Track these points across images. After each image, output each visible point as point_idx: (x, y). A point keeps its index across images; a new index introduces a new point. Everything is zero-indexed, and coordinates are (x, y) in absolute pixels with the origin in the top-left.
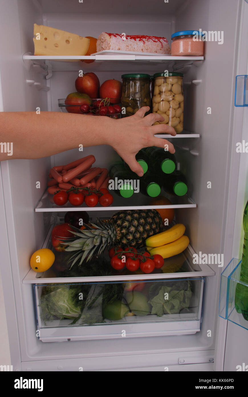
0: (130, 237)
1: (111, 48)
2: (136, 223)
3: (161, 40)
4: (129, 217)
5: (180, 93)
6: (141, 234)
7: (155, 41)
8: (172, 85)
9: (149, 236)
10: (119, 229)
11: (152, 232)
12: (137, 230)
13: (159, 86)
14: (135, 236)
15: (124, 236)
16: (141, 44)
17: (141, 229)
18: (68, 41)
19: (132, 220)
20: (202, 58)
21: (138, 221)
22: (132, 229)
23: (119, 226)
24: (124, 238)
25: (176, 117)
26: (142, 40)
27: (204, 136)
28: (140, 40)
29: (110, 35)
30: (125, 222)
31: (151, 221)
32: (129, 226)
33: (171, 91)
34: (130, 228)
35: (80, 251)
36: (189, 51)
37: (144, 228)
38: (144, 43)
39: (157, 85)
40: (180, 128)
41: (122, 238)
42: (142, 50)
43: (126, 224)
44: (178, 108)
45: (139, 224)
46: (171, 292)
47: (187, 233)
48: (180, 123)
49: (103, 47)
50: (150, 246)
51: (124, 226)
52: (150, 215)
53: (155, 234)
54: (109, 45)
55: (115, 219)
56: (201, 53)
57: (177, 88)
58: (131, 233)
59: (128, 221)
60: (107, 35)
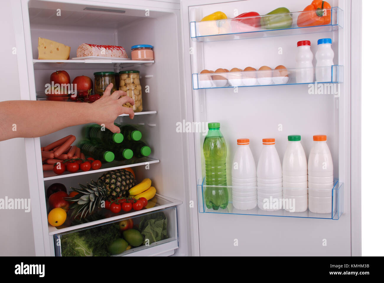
0: (118, 190)
1: (93, 54)
2: (120, 179)
3: (121, 48)
4: (114, 176)
5: (139, 84)
6: (125, 186)
7: (117, 50)
8: (134, 79)
9: (130, 189)
10: (108, 186)
11: (131, 185)
12: (122, 185)
13: (124, 80)
14: (121, 188)
15: (113, 190)
16: (110, 51)
17: (124, 183)
18: (58, 49)
19: (117, 178)
20: (153, 61)
21: (121, 178)
22: (119, 184)
23: (107, 183)
24: (114, 192)
25: (139, 101)
26: (110, 49)
27: (160, 112)
28: (109, 49)
29: (90, 45)
30: (112, 180)
31: (129, 178)
32: (116, 182)
33: (133, 83)
34: (117, 183)
35: (86, 205)
36: (145, 57)
37: (126, 182)
38: (112, 51)
39: (123, 80)
40: (141, 108)
41: (111, 192)
42: (111, 56)
43: (113, 181)
44: (139, 95)
45: (123, 180)
46: (155, 223)
47: (153, 185)
48: (141, 105)
49: (85, 53)
50: (132, 195)
51: (112, 183)
52: (127, 173)
53: (133, 186)
54: (91, 53)
55: (103, 179)
56: (152, 58)
57: (137, 81)
58: (118, 187)
59: (114, 179)
60: (88, 45)
